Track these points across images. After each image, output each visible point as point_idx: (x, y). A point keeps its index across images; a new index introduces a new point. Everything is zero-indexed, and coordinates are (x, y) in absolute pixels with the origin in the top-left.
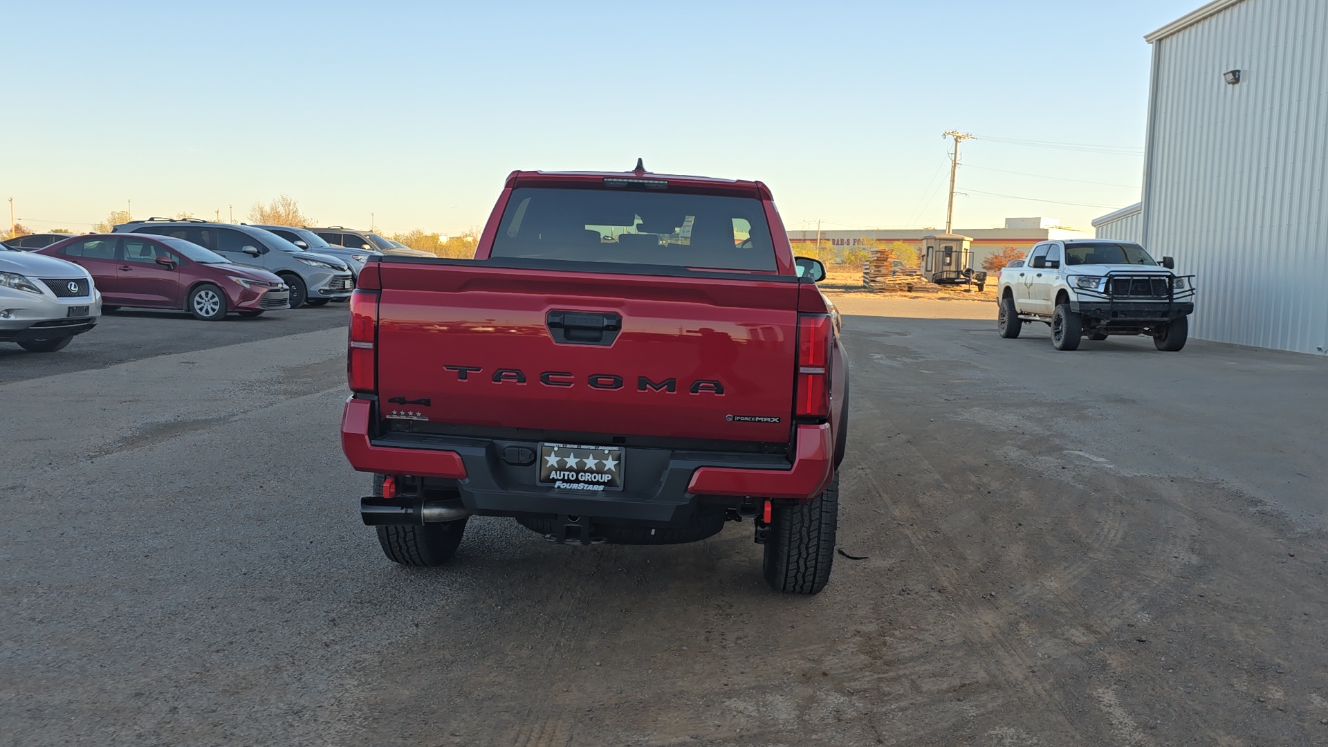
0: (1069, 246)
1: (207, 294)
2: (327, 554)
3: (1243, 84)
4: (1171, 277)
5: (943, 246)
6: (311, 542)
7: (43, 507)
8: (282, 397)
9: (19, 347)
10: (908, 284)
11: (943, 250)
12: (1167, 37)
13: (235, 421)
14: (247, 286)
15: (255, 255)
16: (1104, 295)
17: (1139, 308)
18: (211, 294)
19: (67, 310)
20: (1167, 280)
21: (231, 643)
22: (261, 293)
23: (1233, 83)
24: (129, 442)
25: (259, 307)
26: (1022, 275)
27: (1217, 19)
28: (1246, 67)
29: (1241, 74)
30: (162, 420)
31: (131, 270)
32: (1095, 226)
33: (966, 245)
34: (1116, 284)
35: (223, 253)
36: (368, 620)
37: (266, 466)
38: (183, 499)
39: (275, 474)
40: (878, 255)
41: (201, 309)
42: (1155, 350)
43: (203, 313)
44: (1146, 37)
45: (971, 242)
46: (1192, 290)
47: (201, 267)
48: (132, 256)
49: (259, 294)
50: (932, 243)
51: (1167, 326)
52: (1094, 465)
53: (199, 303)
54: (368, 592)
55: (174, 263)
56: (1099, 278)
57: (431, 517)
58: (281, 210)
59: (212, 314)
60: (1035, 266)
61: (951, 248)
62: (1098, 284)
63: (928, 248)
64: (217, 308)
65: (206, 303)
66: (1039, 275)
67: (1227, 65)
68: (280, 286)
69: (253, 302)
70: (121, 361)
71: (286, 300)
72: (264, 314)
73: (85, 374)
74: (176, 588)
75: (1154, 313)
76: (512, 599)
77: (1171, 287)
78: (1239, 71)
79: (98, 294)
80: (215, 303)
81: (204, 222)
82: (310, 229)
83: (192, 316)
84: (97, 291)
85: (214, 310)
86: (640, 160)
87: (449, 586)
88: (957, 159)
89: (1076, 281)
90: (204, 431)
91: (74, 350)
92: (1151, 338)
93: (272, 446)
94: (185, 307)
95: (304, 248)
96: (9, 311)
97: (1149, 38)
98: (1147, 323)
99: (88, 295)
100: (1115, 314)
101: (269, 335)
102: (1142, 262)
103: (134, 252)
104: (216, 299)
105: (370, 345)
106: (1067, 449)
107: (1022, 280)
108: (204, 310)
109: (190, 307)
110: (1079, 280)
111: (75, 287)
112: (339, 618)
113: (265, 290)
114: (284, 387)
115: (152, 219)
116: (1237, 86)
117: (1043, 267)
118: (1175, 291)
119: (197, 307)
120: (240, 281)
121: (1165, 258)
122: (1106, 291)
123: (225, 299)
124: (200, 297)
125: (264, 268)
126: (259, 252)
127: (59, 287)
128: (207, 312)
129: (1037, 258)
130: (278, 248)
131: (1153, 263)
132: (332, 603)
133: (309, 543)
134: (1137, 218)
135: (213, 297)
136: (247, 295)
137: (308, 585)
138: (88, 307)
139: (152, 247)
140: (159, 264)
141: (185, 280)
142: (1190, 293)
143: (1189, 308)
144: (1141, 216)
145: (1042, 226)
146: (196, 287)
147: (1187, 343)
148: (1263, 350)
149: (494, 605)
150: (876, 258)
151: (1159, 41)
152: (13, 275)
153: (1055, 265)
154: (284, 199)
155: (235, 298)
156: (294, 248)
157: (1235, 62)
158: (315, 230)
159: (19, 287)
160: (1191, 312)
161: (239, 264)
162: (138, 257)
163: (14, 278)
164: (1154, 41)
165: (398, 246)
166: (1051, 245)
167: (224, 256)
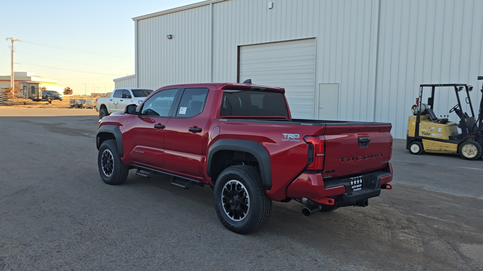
0: (133, 90)
3: (173, 40)
5: (30, 86)
10: (24, 102)
11: (31, 87)
12: (140, 20)
23: (170, 39)
26: (111, 100)
27: (161, 17)
28: (173, 34)
29: (172, 36)
32: (114, 82)
40: (6, 90)
50: (25, 85)
63: (24, 87)
66: (121, 100)
67: (167, 33)
78: (171, 35)
88: (14, 49)
97: (133, 19)
107: (112, 102)
150: (5, 91)
151: (137, 20)
153: (130, 97)
157: (170, 32)
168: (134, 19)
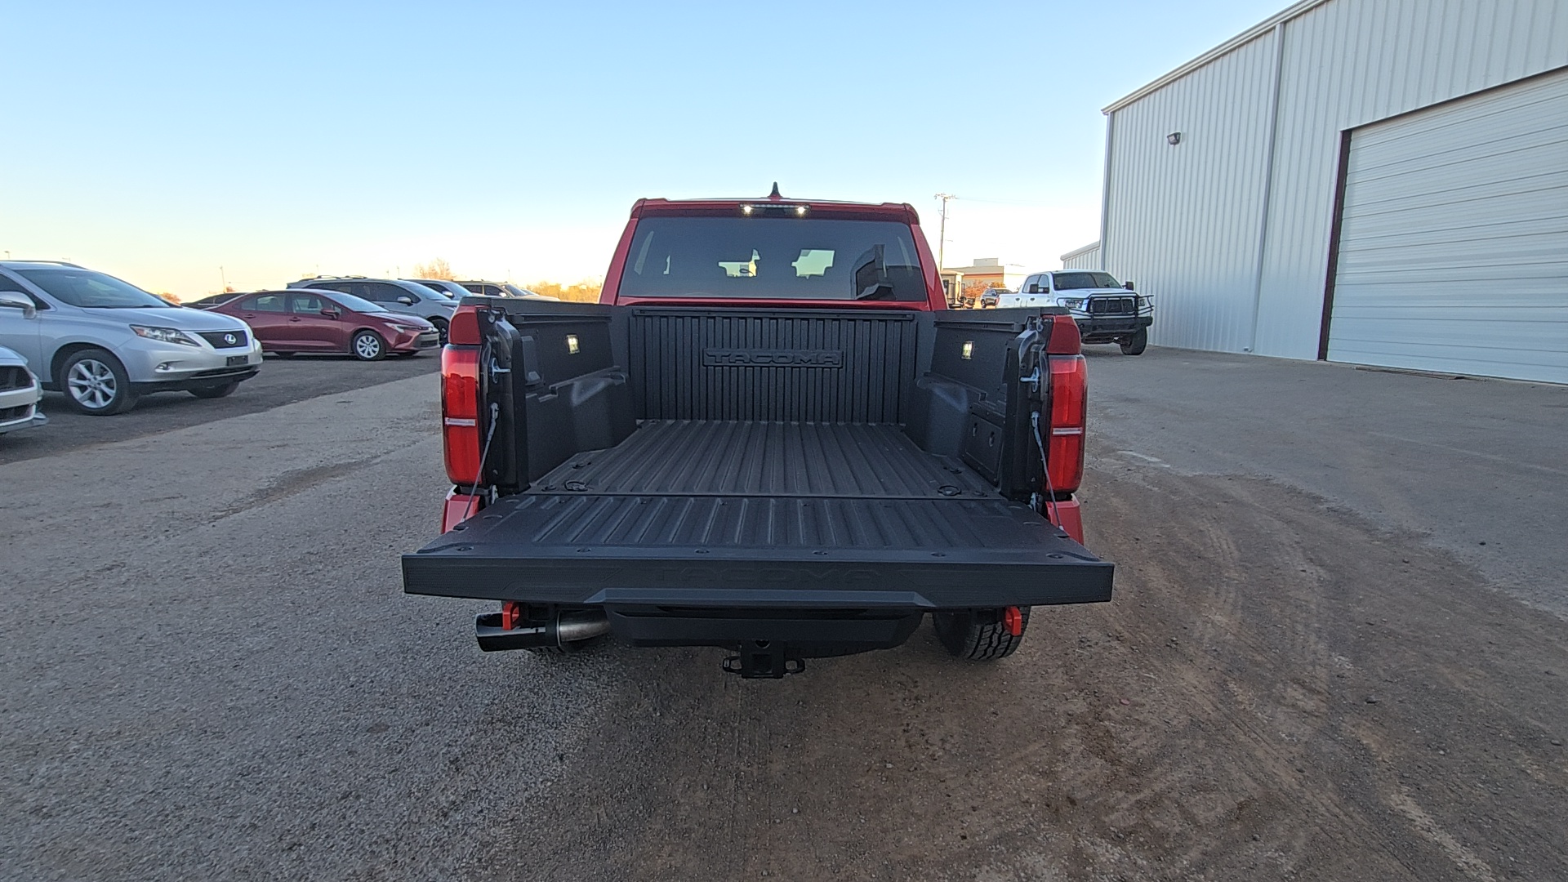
0: (1056, 276)
1: (367, 339)
2: (455, 641)
3: (1182, 144)
4: (1137, 297)
6: (438, 624)
7: (133, 596)
8: (425, 434)
9: (190, 395)
12: (1119, 109)
13: (377, 464)
14: (402, 331)
15: (409, 304)
16: (1086, 313)
17: (1112, 324)
18: (371, 338)
19: (226, 360)
20: (1133, 299)
21: (313, 827)
22: (414, 336)
23: (1175, 144)
24: (263, 496)
25: (412, 348)
26: (1018, 299)
27: (1161, 93)
28: (1185, 131)
29: (1181, 136)
30: (304, 466)
31: (299, 320)
32: (1064, 261)
33: (959, 278)
34: (1094, 304)
35: (381, 303)
36: (500, 755)
37: (400, 517)
38: (301, 570)
39: (408, 528)
41: (363, 352)
42: (1119, 355)
43: (365, 355)
44: (1102, 110)
45: (963, 276)
46: (1151, 307)
47: (360, 316)
48: (302, 309)
49: (411, 337)
51: (1132, 335)
52: (1152, 465)
53: (361, 347)
54: (501, 701)
55: (337, 314)
56: (1082, 300)
57: (569, 635)
58: (438, 270)
59: (373, 355)
60: (1031, 292)
61: (948, 281)
62: (1081, 304)
64: (377, 350)
65: (367, 347)
66: (1033, 299)
67: (1170, 129)
68: (430, 329)
69: (409, 343)
70: (283, 404)
71: (436, 341)
72: (418, 354)
73: (244, 419)
74: (259, 721)
75: (1123, 327)
76: (671, 696)
77: (1136, 306)
78: (1179, 134)
79: (258, 344)
80: (375, 346)
81: (365, 278)
82: (456, 282)
83: (357, 358)
84: (256, 341)
85: (374, 352)
86: (775, 185)
87: (596, 679)
89: (1065, 303)
90: (343, 478)
91: (243, 394)
92: (1119, 345)
93: (408, 491)
94: (349, 350)
95: (451, 297)
96: (168, 364)
98: (1117, 334)
99: (246, 345)
100: (1095, 328)
101: (422, 372)
102: (1108, 286)
103: (302, 305)
104: (376, 343)
105: (472, 422)
106: (1119, 450)
107: (1018, 304)
108: (366, 352)
109: (354, 350)
110: (1067, 302)
111: (232, 338)
112: (463, 755)
113: (417, 334)
114: (428, 423)
115: (319, 277)
116: (1177, 146)
117: (1037, 292)
118: (1140, 308)
119: (360, 350)
120: (395, 327)
121: (1127, 283)
122: (1088, 310)
123: (384, 343)
124: (362, 341)
125: (418, 315)
126: (412, 302)
127: (217, 340)
128: (369, 354)
129: (1032, 286)
130: (428, 298)
131: (1120, 287)
132: (456, 727)
133: (434, 626)
134: (1096, 253)
135: (373, 341)
136: (402, 338)
137: (428, 696)
138: (246, 357)
139: (318, 301)
140: (324, 315)
141: (348, 327)
142: (1149, 309)
143: (1149, 321)
144: (1100, 251)
145: (999, 265)
146: (357, 333)
147: (1146, 348)
148: (1200, 352)
149: (651, 709)
151: (1113, 113)
152: (169, 331)
153: (1046, 291)
154: (439, 260)
155: (392, 342)
156: (443, 297)
157: (1176, 127)
158: (459, 283)
159: (176, 341)
160: (1150, 324)
161: (394, 312)
162: (307, 309)
163: (170, 333)
164: (1109, 113)
165: (529, 294)
166: (1041, 275)
167: (382, 306)
168: (1104, 111)
